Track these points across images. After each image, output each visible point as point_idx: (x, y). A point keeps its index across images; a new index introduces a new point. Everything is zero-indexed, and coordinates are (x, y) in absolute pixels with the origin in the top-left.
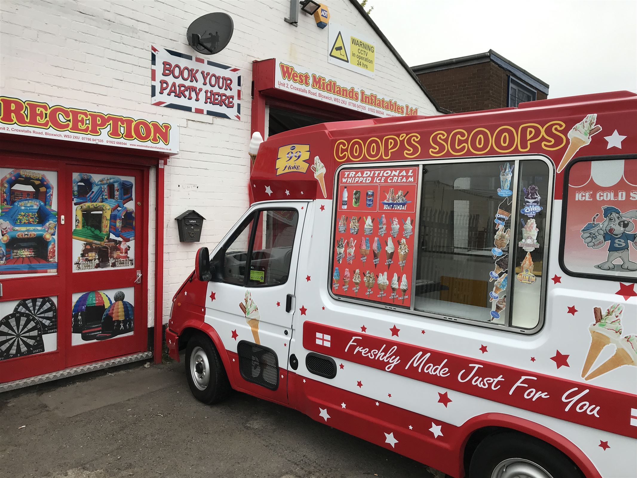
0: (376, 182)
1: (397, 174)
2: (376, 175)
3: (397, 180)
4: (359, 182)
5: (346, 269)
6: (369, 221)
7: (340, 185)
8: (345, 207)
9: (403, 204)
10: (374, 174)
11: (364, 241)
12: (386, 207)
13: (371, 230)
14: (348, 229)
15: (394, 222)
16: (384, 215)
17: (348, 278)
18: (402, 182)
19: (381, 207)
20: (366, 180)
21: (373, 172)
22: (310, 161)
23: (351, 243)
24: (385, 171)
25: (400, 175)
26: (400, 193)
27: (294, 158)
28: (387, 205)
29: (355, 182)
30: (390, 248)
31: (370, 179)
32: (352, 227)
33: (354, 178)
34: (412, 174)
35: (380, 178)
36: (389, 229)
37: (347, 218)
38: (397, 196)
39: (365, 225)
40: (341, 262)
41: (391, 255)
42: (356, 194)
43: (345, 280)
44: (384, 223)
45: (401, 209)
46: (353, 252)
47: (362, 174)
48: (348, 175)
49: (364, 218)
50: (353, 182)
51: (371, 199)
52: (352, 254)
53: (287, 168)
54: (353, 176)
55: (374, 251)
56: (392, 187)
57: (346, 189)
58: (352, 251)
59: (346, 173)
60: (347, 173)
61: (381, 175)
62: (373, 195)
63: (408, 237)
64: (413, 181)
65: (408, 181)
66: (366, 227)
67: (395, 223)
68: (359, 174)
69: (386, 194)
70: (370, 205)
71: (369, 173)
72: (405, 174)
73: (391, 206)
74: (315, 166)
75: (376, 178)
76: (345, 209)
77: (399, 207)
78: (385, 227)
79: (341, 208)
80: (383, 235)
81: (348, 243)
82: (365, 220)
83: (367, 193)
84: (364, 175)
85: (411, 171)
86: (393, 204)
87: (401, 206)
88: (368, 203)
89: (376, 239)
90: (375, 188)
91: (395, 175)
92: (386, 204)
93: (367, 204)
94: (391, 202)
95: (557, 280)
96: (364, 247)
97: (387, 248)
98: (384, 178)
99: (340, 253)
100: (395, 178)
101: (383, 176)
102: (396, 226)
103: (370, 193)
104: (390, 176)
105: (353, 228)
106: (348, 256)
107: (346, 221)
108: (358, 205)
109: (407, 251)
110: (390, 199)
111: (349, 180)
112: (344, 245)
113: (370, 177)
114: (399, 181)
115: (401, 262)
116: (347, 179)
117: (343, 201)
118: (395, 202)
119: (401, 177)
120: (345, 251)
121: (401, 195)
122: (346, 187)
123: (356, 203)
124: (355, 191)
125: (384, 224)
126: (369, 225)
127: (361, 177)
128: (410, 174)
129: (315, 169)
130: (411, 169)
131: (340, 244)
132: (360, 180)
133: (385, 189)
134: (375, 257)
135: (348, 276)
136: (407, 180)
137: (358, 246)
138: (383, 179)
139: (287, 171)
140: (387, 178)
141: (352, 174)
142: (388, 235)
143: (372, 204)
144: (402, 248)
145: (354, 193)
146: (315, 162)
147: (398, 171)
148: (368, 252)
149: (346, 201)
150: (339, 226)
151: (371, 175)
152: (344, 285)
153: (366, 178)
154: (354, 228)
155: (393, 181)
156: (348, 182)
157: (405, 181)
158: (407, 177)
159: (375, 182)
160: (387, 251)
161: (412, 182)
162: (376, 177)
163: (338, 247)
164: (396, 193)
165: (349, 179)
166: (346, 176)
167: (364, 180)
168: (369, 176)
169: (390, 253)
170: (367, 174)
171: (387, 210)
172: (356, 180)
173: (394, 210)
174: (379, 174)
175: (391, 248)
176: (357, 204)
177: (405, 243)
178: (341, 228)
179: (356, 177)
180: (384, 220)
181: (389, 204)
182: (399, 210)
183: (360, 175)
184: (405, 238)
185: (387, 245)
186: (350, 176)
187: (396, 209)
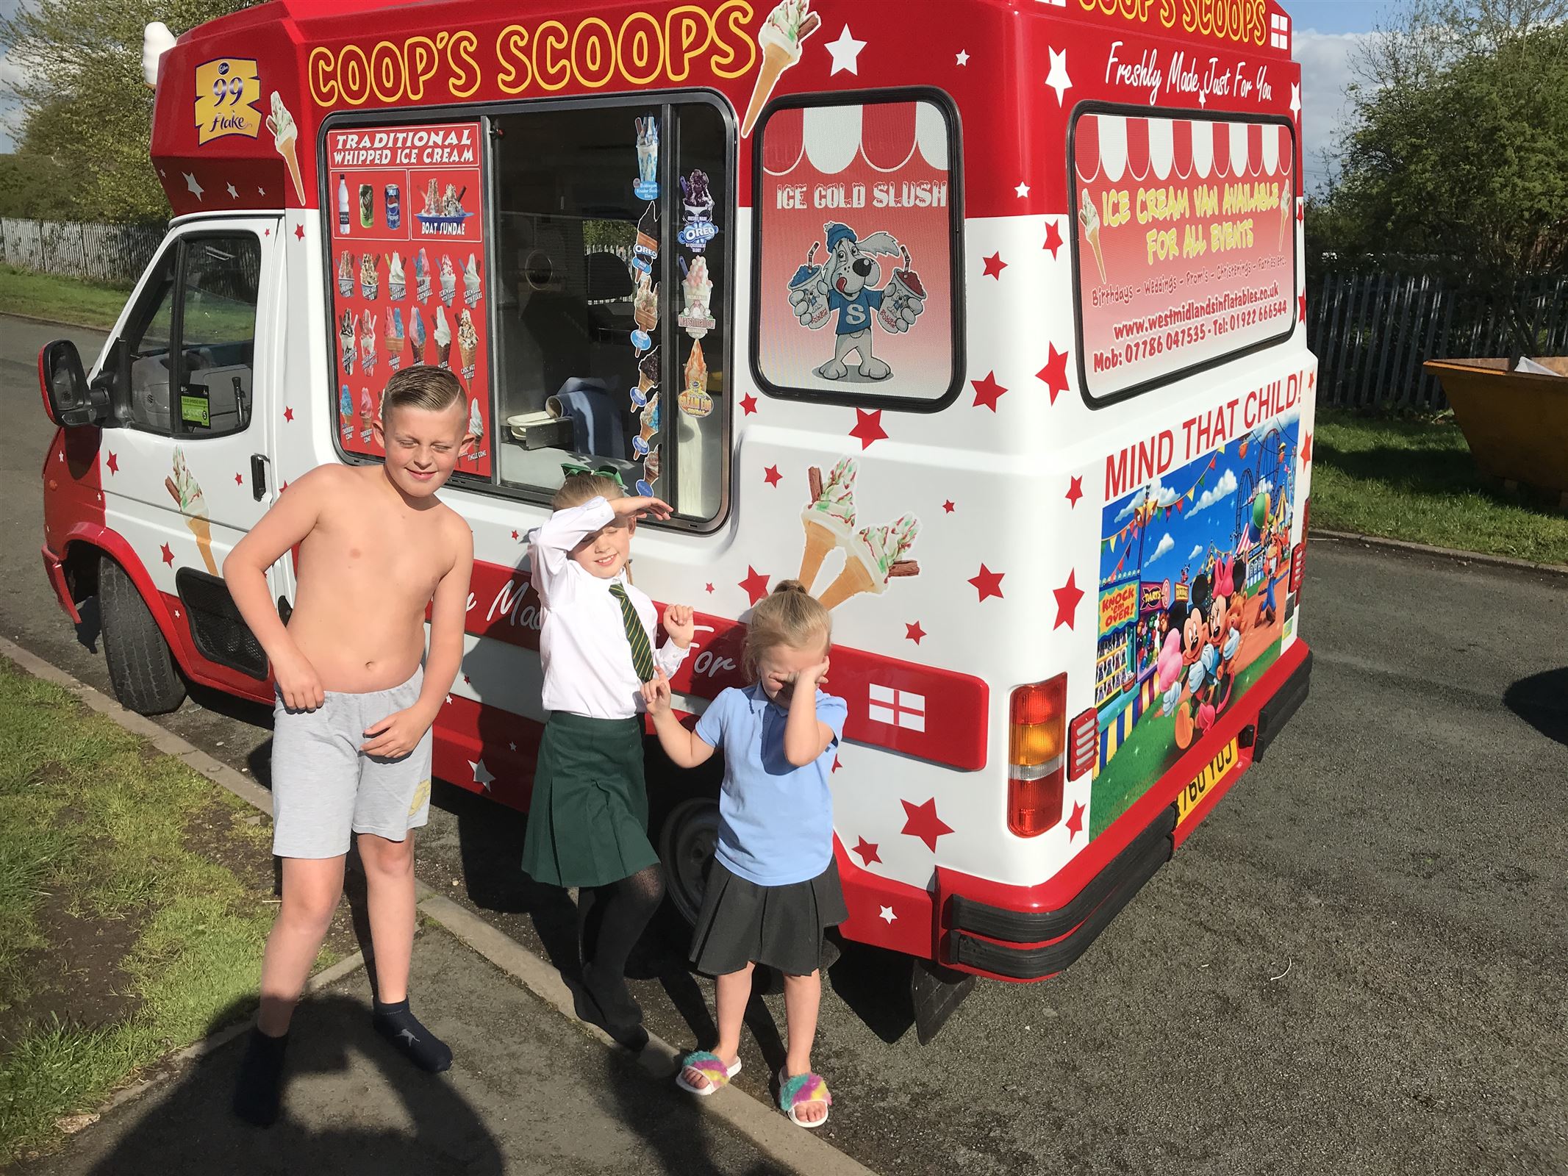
0: (402, 164)
1: (439, 140)
2: (399, 144)
3: (442, 157)
4: (368, 162)
5: (364, 389)
6: (396, 266)
7: (332, 170)
8: (346, 229)
9: (459, 221)
10: (396, 140)
11: (391, 318)
12: (426, 229)
13: (403, 289)
14: (357, 287)
15: (445, 266)
16: (423, 250)
17: (369, 410)
18: (452, 164)
19: (417, 232)
20: (381, 156)
21: (392, 135)
22: (262, 106)
23: (367, 322)
24: (416, 132)
25: (446, 143)
26: (449, 193)
27: (230, 98)
28: (428, 224)
29: (360, 163)
30: (442, 335)
31: (388, 152)
32: (364, 282)
33: (356, 152)
34: (468, 142)
35: (407, 151)
36: (437, 285)
37: (353, 257)
38: (445, 198)
39: (390, 276)
40: (351, 373)
41: (448, 352)
42: (364, 194)
43: (363, 415)
44: (426, 269)
45: (454, 233)
46: (373, 345)
47: (372, 141)
48: (345, 142)
49: (387, 258)
50: (355, 163)
51: (394, 208)
52: (372, 350)
53: (218, 124)
54: (354, 146)
55: (412, 344)
56: (432, 175)
57: (343, 182)
58: (370, 342)
59: (339, 137)
60: (341, 138)
61: (409, 144)
62: (397, 197)
63: (474, 305)
64: (471, 159)
65: (462, 160)
66: (391, 280)
67: (447, 269)
68: (366, 142)
69: (424, 195)
70: (394, 222)
71: (384, 136)
72: (455, 142)
73: (436, 225)
74: (274, 119)
75: (399, 151)
76: (346, 236)
77: (450, 229)
78: (428, 279)
79: (339, 234)
80: (426, 301)
81: (360, 321)
82: (388, 262)
83: (386, 193)
84: (377, 145)
85: (466, 133)
86: (439, 220)
87: (455, 224)
88: (391, 218)
89: (414, 310)
90: (398, 177)
91: (436, 145)
92: (426, 220)
93: (388, 220)
94: (433, 214)
96: (393, 333)
97: (437, 335)
98: (416, 151)
99: (348, 349)
100: (436, 150)
101: (413, 147)
102: (449, 278)
103: (391, 192)
104: (426, 146)
105: (368, 285)
106: (364, 356)
107: (352, 267)
108: (372, 223)
109: (475, 341)
110: (433, 206)
111: (347, 157)
112: (353, 327)
113: (389, 148)
114: (445, 160)
115: (465, 370)
116: (343, 153)
117: (341, 213)
118: (443, 216)
119: (448, 150)
120: (357, 343)
121: (453, 196)
122: (342, 177)
123: (367, 218)
124: (361, 186)
125: (426, 273)
126: (398, 276)
127: (370, 149)
128: (465, 141)
129: (274, 126)
130: (466, 128)
131: (346, 325)
132: (370, 158)
133: (420, 181)
134: (415, 358)
135: (368, 406)
136: (460, 155)
137: (382, 330)
138: (414, 156)
139: (220, 132)
140: (422, 149)
141: (352, 140)
142: (435, 300)
143: (398, 220)
144: (466, 332)
145: (360, 190)
146: (273, 108)
147: (441, 133)
148: (401, 344)
149: (346, 213)
150: (340, 278)
151: (390, 145)
152: (363, 430)
153: (380, 152)
154: (369, 283)
155: (434, 161)
156: (346, 163)
157: (457, 159)
158: (461, 149)
159: (398, 161)
160: (436, 341)
161: (471, 163)
162: (399, 148)
163: (342, 333)
164: (443, 192)
165: (347, 153)
166: (340, 146)
167: (378, 157)
168: (385, 147)
169: (443, 346)
170: (381, 140)
171: (430, 236)
172: (362, 158)
173: (443, 236)
174: (405, 140)
175: (444, 333)
176: (370, 221)
177: (470, 320)
178: (345, 286)
179: (361, 149)
180: (425, 262)
181: (431, 221)
182: (450, 236)
183: (368, 145)
184: (468, 307)
185: (437, 328)
186: (348, 147)
187: (445, 232)
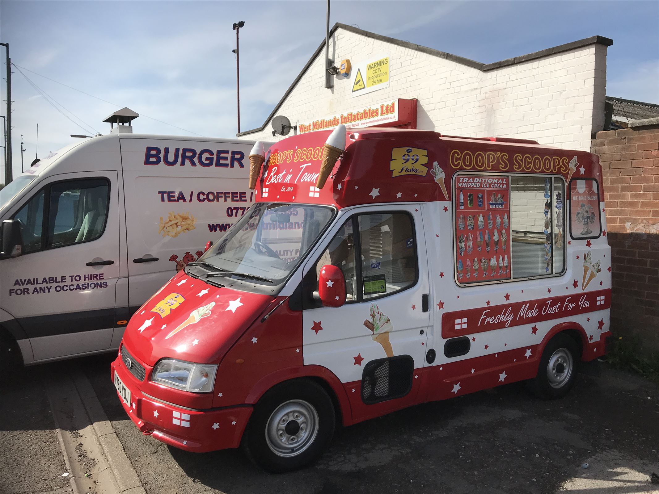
0: (484, 187)
1: (496, 181)
2: (483, 182)
3: (497, 186)
4: (472, 187)
5: (467, 260)
6: (481, 218)
7: (457, 188)
8: (463, 207)
9: (502, 204)
10: (482, 181)
11: (478, 235)
12: (491, 207)
13: (483, 225)
14: (466, 226)
15: (497, 217)
16: (490, 213)
17: (470, 266)
19: (489, 208)
20: (476, 185)
21: (481, 179)
22: (429, 165)
23: (470, 237)
24: (489, 179)
25: (499, 182)
26: (499, 196)
27: (411, 161)
28: (492, 205)
29: (468, 186)
30: (496, 238)
31: (479, 184)
32: (469, 224)
33: (467, 183)
34: (505, 183)
35: (486, 184)
36: (495, 223)
37: (465, 217)
38: (498, 198)
39: (479, 222)
40: (463, 255)
41: (497, 243)
42: (470, 196)
43: (467, 269)
44: (491, 219)
45: (501, 208)
46: (472, 244)
47: (473, 180)
48: (463, 180)
49: (477, 215)
50: (467, 186)
51: (481, 201)
52: (471, 246)
54: (466, 181)
55: (486, 241)
56: (494, 191)
57: (462, 192)
58: (471, 244)
59: (460, 178)
60: (461, 179)
61: (486, 182)
62: (482, 198)
63: (506, 228)
64: (506, 187)
65: (503, 187)
66: (479, 223)
67: (498, 218)
68: (471, 180)
69: (491, 197)
70: (480, 205)
71: (478, 179)
72: (501, 182)
73: (495, 205)
74: (434, 171)
75: (483, 184)
76: (462, 210)
77: (499, 206)
78: (492, 222)
79: (459, 209)
80: (491, 228)
81: (467, 237)
82: (478, 217)
83: (478, 196)
84: (475, 181)
85: (505, 180)
86: (496, 204)
87: (501, 205)
88: (480, 204)
89: (487, 231)
90: (483, 191)
91: (495, 183)
92: (491, 204)
93: (478, 204)
94: (494, 202)
95: (569, 243)
96: (479, 239)
97: (494, 238)
98: (489, 184)
99: (462, 247)
100: (495, 184)
101: (488, 183)
102: (499, 221)
103: (480, 196)
104: (492, 183)
105: (470, 225)
106: (468, 249)
107: (464, 219)
108: (472, 206)
109: (506, 238)
110: (494, 200)
111: (463, 185)
112: (464, 240)
113: (479, 183)
114: (498, 187)
115: (503, 247)
116: (462, 184)
117: (460, 203)
118: (497, 203)
119: (499, 184)
120: (465, 245)
121: (500, 197)
122: (461, 191)
123: (470, 204)
124: (469, 194)
125: (491, 220)
126: (481, 221)
127: (472, 182)
128: (504, 182)
129: (434, 173)
130: (505, 179)
131: (461, 239)
132: (472, 185)
133: (490, 193)
134: (487, 246)
135: (469, 265)
136: (503, 186)
137: (475, 239)
138: (488, 185)
139: (404, 173)
140: (491, 184)
141: (466, 179)
142: (494, 228)
143: (482, 204)
144: (503, 236)
145: (468, 195)
146: (434, 167)
147: (497, 180)
148: (482, 243)
149: (463, 203)
150: (459, 224)
151: (480, 182)
152: (467, 274)
153: (476, 184)
154: (471, 224)
155: (495, 187)
156: (463, 186)
157: (502, 187)
158: (503, 184)
159: (483, 187)
160: (494, 240)
161: (506, 188)
162: (483, 183)
163: (459, 242)
164: (497, 196)
165: (464, 183)
166: (461, 181)
167: (475, 185)
168: (478, 182)
169: (496, 241)
170: (476, 180)
171: (493, 209)
172: (469, 185)
173: (497, 209)
174: (485, 181)
175: (497, 237)
176: (472, 205)
177: (505, 232)
178: (461, 226)
179: (469, 182)
180: (491, 216)
181: (493, 204)
183: (472, 181)
184: (505, 228)
185: (494, 236)
186: (464, 181)
187: (498, 208)
